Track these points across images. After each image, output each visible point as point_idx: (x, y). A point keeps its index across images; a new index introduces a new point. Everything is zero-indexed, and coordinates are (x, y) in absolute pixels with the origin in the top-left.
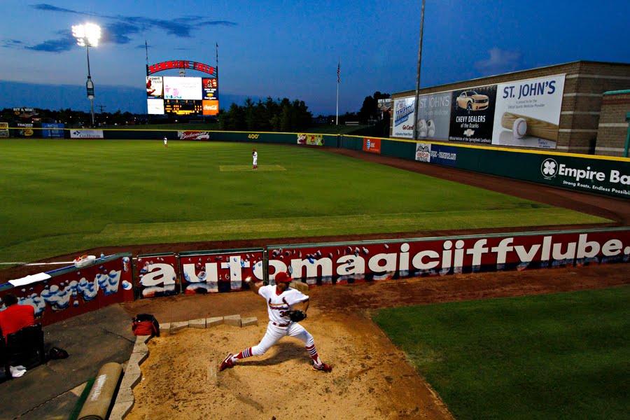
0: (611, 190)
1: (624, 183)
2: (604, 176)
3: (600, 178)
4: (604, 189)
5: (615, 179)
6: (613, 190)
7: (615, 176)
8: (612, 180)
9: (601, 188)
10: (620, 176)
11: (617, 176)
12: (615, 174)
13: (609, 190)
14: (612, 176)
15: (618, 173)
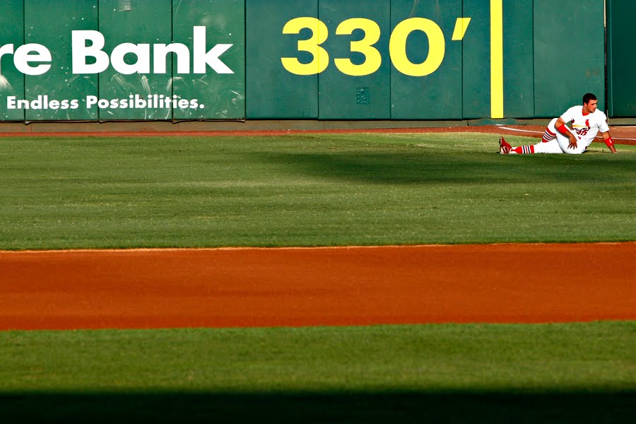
0: (82, 104)
1: (125, 69)
2: (45, 54)
3: (32, 64)
4: (54, 104)
5: (90, 60)
6: (91, 100)
7: (90, 51)
8: (79, 67)
9: (41, 103)
10: (108, 49)
11: (96, 50)
12: (89, 43)
13: (75, 104)
14: (79, 52)
15: (98, 38)
